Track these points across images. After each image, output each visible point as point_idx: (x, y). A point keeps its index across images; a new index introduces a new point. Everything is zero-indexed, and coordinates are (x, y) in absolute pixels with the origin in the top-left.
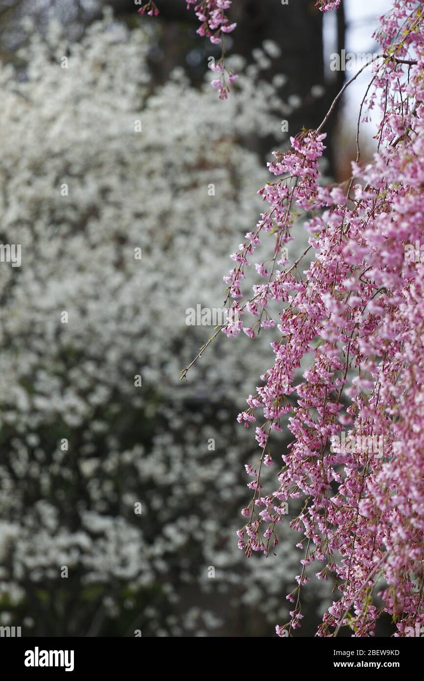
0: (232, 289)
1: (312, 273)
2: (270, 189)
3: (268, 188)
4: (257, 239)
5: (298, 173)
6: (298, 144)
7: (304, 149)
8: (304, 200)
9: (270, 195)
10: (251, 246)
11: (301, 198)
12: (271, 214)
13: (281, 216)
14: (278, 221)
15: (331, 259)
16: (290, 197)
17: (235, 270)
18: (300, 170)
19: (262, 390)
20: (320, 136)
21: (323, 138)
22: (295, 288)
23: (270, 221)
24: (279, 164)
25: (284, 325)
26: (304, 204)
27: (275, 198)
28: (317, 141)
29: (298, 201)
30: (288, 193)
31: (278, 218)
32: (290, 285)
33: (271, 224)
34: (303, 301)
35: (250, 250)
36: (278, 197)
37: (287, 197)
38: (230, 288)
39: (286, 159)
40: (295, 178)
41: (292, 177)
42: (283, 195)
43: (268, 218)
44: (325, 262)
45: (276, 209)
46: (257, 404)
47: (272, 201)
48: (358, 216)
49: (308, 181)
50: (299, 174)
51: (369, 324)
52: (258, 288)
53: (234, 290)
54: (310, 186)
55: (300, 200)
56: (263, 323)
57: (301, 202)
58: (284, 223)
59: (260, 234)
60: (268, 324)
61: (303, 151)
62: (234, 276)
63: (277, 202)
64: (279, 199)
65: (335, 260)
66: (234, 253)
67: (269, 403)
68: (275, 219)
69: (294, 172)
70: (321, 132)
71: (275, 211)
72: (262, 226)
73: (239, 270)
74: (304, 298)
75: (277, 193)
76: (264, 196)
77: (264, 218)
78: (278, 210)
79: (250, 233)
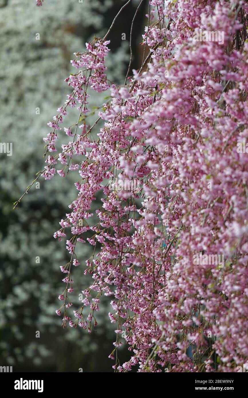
0: (49, 146)
1: (103, 135)
2: (73, 78)
3: (72, 78)
4: (65, 112)
5: (92, 67)
6: (91, 47)
7: (95, 51)
8: (96, 85)
9: (73, 83)
10: (61, 116)
11: (94, 84)
12: (74, 95)
13: (81, 96)
14: (79, 100)
15: (116, 125)
16: (87, 83)
17: (51, 134)
18: (93, 65)
19: (70, 215)
20: (105, 42)
21: (108, 44)
23: (73, 99)
24: (79, 61)
25: (84, 171)
26: (96, 87)
27: (76, 84)
28: (104, 45)
29: (92, 86)
30: (85, 80)
31: (79, 97)
32: (86, 144)
33: (74, 102)
34: (97, 153)
35: (61, 120)
36: (79, 84)
37: (85, 83)
38: (48, 145)
39: (83, 58)
40: (89, 70)
41: (87, 70)
42: (82, 81)
43: (72, 97)
44: (111, 128)
45: (77, 91)
46: (67, 225)
47: (74, 86)
48: (133, 96)
49: (98, 73)
50: (93, 68)
51: (140, 169)
52: (65, 147)
53: (51, 147)
54: (100, 76)
55: (93, 85)
56: (70, 166)
57: (94, 86)
58: (83, 100)
59: (66, 109)
60: (73, 167)
61: (95, 53)
62: (50, 137)
63: (78, 87)
64: (79, 85)
65: (118, 125)
66: (50, 122)
67: (75, 223)
68: (77, 98)
69: (89, 67)
70: (107, 39)
71: (77, 93)
72: (68, 103)
73: (54, 133)
74: (98, 151)
75: (77, 81)
76: (69, 83)
77: (70, 98)
78: (79, 92)
79: (61, 108)
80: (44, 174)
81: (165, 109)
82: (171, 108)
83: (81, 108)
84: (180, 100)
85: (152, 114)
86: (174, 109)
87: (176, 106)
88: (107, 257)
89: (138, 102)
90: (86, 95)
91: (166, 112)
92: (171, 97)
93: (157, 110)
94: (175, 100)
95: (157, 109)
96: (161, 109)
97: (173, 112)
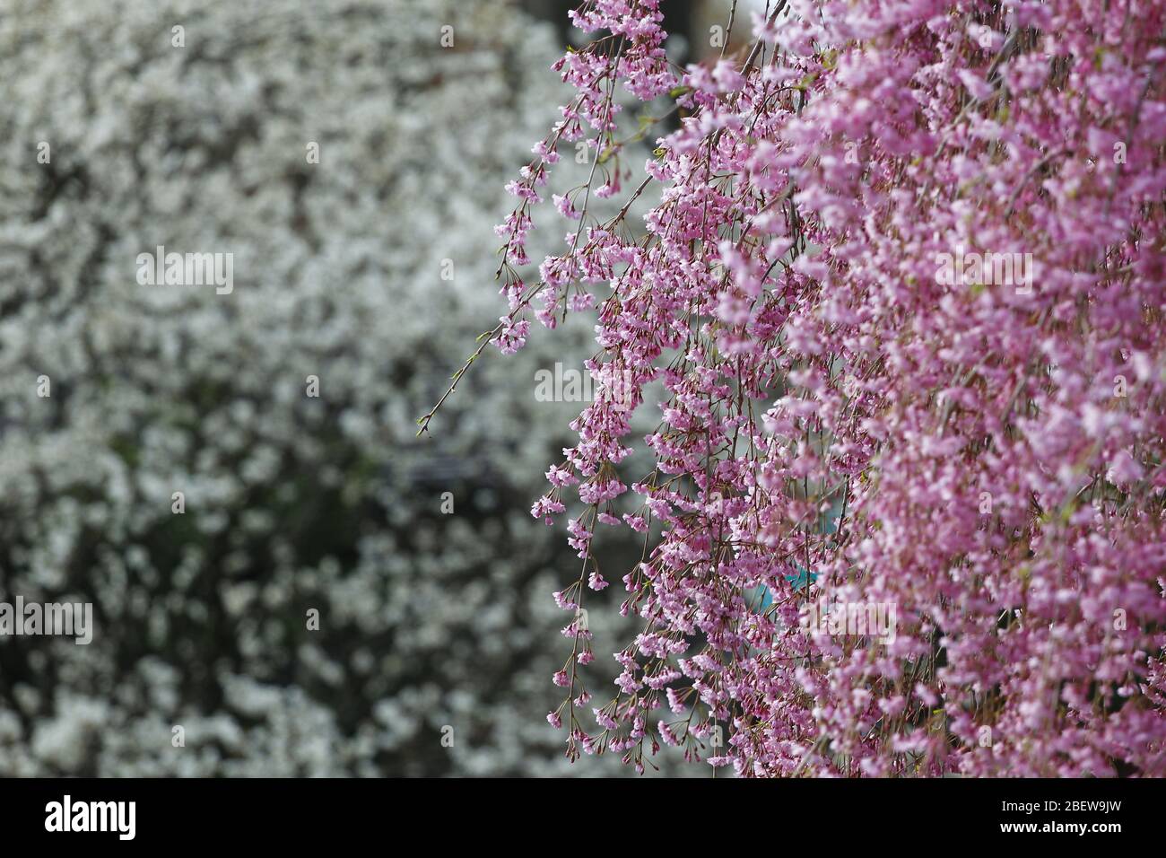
0: (510, 250)
1: (660, 218)
3: (570, 60)
4: (553, 153)
5: (628, 28)
8: (639, 76)
9: (576, 73)
10: (542, 167)
11: (633, 74)
12: (578, 107)
13: (596, 108)
14: (592, 118)
15: (694, 191)
16: (612, 73)
17: (515, 213)
18: (631, 22)
19: (573, 452)
23: (576, 119)
24: (592, 12)
25: (607, 327)
26: (639, 84)
27: (584, 77)
29: (627, 82)
30: (607, 66)
31: (592, 113)
32: (613, 249)
33: (579, 126)
34: (644, 268)
35: (542, 175)
36: (590, 75)
37: (607, 74)
38: (507, 246)
41: (613, 38)
42: (598, 69)
43: (572, 113)
44: (681, 198)
45: (586, 97)
46: (567, 478)
47: (579, 84)
49: (643, 44)
50: (630, 32)
53: (514, 251)
54: (648, 53)
55: (632, 77)
56: (571, 299)
57: (633, 82)
59: (557, 146)
60: (579, 302)
62: (514, 223)
63: (588, 84)
64: (591, 80)
65: (701, 191)
66: (512, 181)
67: (589, 469)
68: (586, 114)
69: (618, 29)
71: (585, 101)
72: (562, 129)
73: (522, 213)
74: (647, 263)
75: (586, 68)
76: (564, 74)
77: (566, 115)
78: (592, 98)
79: (542, 142)
80: (499, 338)
81: (846, 110)
82: (862, 105)
83: (597, 141)
85: (809, 125)
86: (869, 109)
87: (876, 103)
88: (678, 554)
90: (611, 106)
91: (849, 119)
92: (862, 76)
93: (822, 112)
94: (872, 82)
95: (824, 112)
96: (834, 111)
97: (869, 118)
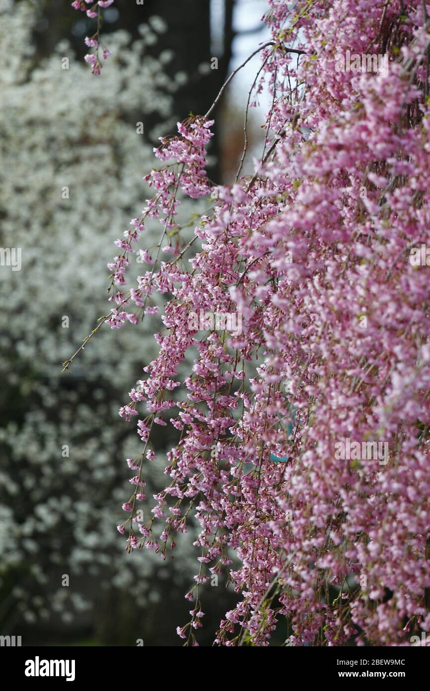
0: (116, 276)
1: (198, 261)
2: (156, 175)
3: (154, 174)
4: (142, 225)
5: (185, 159)
6: (185, 129)
7: (191, 136)
8: (190, 187)
9: (157, 182)
10: (136, 233)
11: (188, 185)
12: (157, 200)
13: (166, 202)
14: (164, 208)
15: (218, 248)
16: (177, 183)
17: (119, 257)
18: (187, 156)
19: (144, 383)
20: (207, 123)
21: (210, 125)
22: (180, 279)
23: (155, 207)
24: (166, 150)
25: (169, 317)
27: (161, 184)
28: (204, 128)
29: (184, 188)
30: (174, 180)
31: (164, 205)
32: (175, 276)
33: (157, 211)
35: (135, 237)
36: (164, 184)
37: (174, 184)
38: (114, 275)
39: (173, 145)
40: (181, 165)
41: (178, 164)
42: (169, 181)
43: (153, 204)
44: (210, 252)
45: (162, 196)
46: (140, 397)
47: (158, 188)
48: (245, 206)
49: (194, 168)
50: (186, 161)
52: (142, 279)
53: (118, 277)
54: (197, 173)
55: (187, 187)
56: (147, 309)
57: (187, 189)
58: (170, 209)
59: (144, 221)
60: (151, 310)
61: (189, 138)
62: (118, 262)
63: (163, 189)
64: (165, 186)
65: (221, 248)
66: (118, 239)
67: (152, 395)
68: (161, 205)
69: (181, 159)
70: (209, 118)
72: (147, 213)
73: (124, 257)
74: (189, 286)
75: (163, 179)
76: (150, 182)
77: (150, 205)
78: (164, 197)
79: (136, 219)
80: (110, 320)
81: (302, 217)
82: (310, 215)
83: (165, 220)
84: (325, 203)
85: (281, 224)
86: (314, 217)
87: (318, 213)
88: (193, 446)
89: (253, 214)
90: (175, 201)
91: (303, 222)
92: (311, 198)
93: (288, 217)
94: (316, 202)
95: (290, 217)
96: (295, 217)
97: (314, 221)
